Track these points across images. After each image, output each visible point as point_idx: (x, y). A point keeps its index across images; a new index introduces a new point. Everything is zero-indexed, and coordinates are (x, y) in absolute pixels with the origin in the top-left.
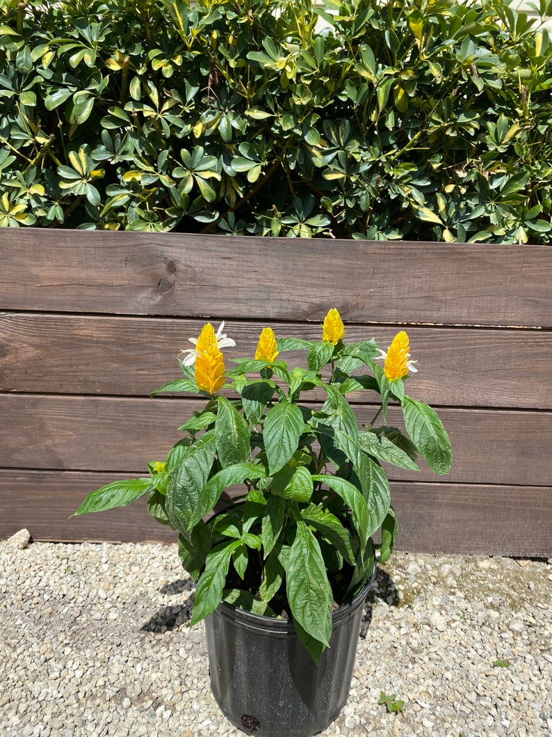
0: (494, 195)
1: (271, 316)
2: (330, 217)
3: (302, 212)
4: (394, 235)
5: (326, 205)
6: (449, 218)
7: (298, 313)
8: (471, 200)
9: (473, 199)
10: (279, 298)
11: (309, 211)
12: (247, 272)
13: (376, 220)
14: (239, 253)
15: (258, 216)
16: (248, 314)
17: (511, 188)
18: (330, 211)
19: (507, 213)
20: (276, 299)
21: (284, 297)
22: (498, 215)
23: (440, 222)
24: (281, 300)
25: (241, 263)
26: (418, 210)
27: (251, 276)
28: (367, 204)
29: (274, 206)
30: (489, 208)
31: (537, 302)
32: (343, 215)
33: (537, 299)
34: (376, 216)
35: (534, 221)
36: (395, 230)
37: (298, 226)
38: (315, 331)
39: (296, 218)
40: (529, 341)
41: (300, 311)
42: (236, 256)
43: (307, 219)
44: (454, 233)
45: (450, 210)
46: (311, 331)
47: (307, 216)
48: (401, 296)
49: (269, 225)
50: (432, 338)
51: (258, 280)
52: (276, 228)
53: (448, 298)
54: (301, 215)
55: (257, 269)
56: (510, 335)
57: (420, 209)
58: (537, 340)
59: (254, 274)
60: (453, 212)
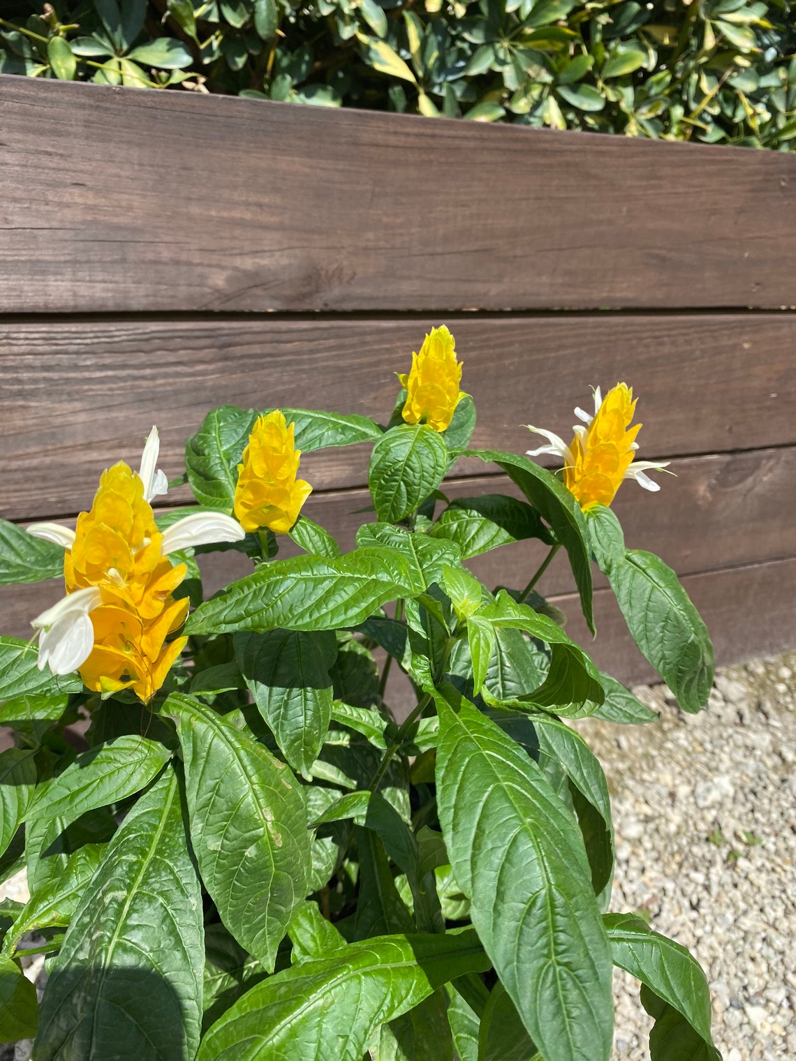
0: (511, 25)
1: (136, 305)
2: (191, 46)
3: (120, 29)
4: (324, 101)
5: (180, 16)
6: (426, 71)
7: (203, 295)
8: (471, 33)
9: (475, 32)
10: (150, 256)
11: (137, 27)
12: (55, 185)
13: (285, 62)
14: (25, 130)
15: (8, 31)
16: (72, 303)
17: (544, 12)
18: (191, 30)
19: (536, 67)
20: (143, 262)
21: (166, 255)
22: (518, 70)
23: (409, 77)
24: (156, 262)
25: (33, 160)
26: (368, 48)
27: (67, 198)
28: (270, 23)
29: (48, 7)
30: (501, 55)
31: (663, 259)
32: (215, 44)
33: (663, 252)
34: (285, 54)
35: (575, 87)
36: (324, 89)
37: (112, 65)
38: (247, 338)
39: (106, 43)
40: (645, 335)
41: (207, 290)
42: (18, 136)
43: (132, 48)
44: (438, 102)
45: (427, 53)
46: (238, 339)
47: (132, 39)
48: (429, 250)
49: (41, 56)
50: (486, 340)
51: (89, 208)
52: (65, 65)
53: (518, 252)
54: (118, 36)
55: (84, 178)
56: (617, 325)
57: (374, 46)
58: (657, 334)
59: (76, 191)
60: (434, 55)
